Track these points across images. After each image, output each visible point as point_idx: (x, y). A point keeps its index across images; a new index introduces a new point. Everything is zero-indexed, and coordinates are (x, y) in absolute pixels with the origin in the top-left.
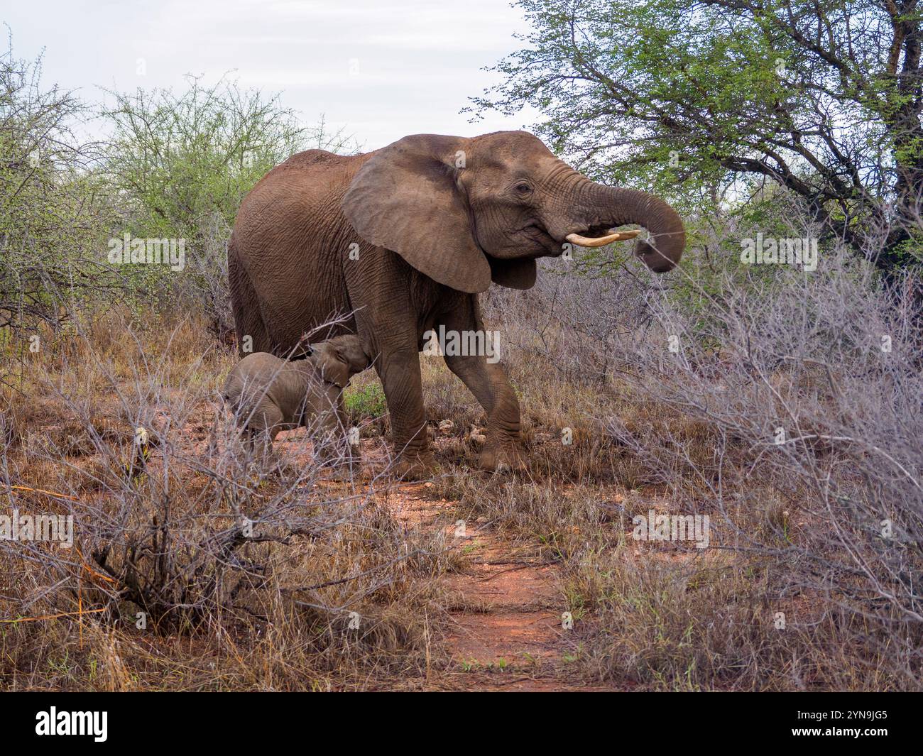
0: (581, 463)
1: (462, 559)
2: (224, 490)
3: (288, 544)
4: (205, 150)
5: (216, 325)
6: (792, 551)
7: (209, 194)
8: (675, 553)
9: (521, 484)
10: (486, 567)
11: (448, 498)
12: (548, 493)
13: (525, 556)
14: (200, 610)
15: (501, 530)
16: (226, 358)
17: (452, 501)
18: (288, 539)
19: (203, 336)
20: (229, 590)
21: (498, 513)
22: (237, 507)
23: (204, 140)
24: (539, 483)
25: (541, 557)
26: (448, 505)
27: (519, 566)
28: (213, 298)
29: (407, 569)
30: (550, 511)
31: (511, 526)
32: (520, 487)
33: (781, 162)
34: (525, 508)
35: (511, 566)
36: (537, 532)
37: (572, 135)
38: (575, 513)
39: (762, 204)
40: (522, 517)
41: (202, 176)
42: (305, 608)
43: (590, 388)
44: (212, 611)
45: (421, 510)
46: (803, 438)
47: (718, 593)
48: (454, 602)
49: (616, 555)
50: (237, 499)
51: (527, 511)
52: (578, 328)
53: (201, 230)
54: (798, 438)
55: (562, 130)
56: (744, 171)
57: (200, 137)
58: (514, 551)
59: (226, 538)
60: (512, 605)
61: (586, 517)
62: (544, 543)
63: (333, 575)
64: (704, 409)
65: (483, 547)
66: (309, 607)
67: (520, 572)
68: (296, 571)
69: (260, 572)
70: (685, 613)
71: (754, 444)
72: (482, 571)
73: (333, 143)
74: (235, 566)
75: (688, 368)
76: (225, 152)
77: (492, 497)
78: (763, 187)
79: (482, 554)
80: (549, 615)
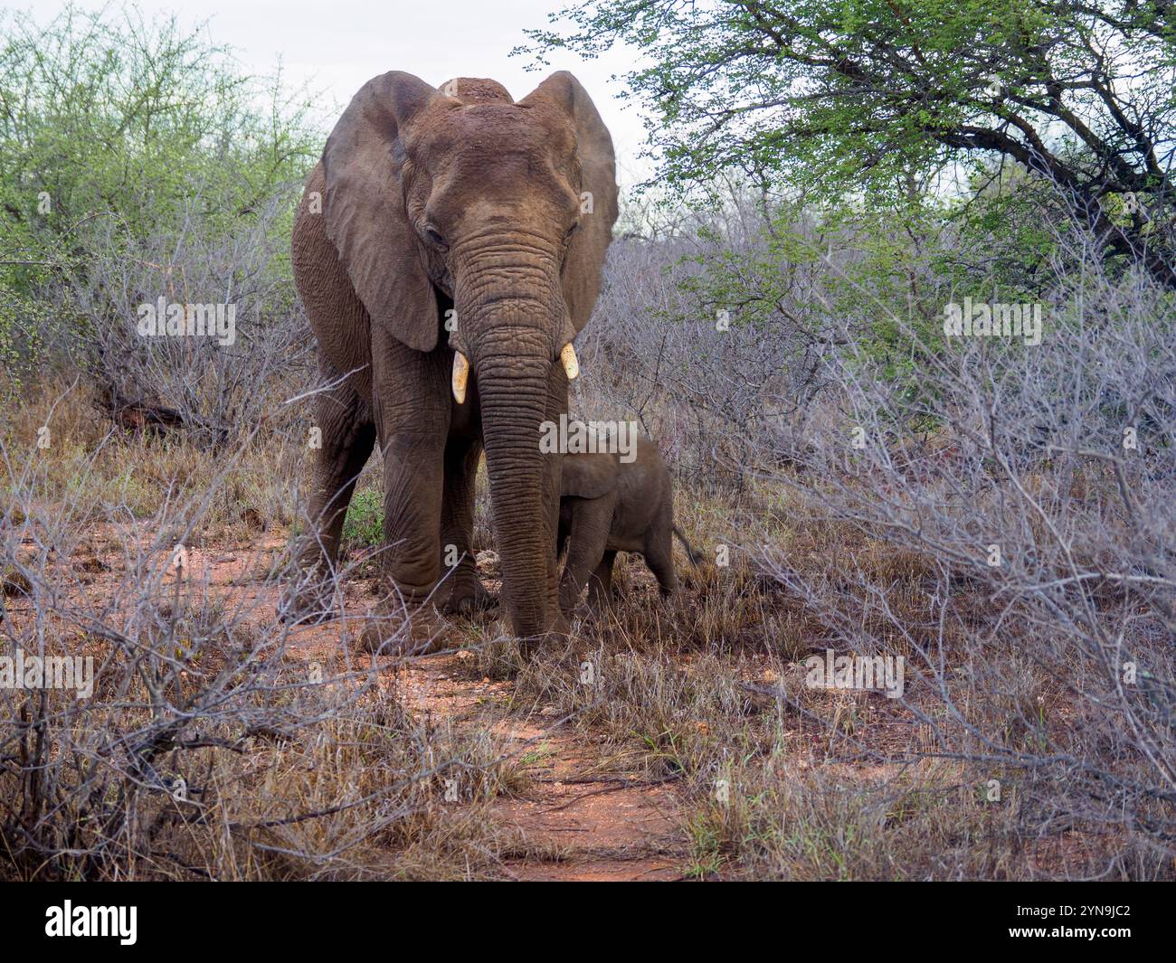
0: (707, 620)
1: (520, 774)
2: (137, 664)
3: (241, 752)
4: (87, 111)
5: (107, 396)
6: (1058, 761)
7: (93, 184)
8: (863, 764)
9: (613, 656)
10: (559, 788)
11: (495, 676)
12: (657, 669)
13: (621, 769)
14: (99, 859)
15: (581, 729)
16: (126, 451)
17: (499, 680)
18: (241, 744)
19: (87, 414)
20: (147, 824)
21: (576, 700)
22: (159, 692)
23: (84, 94)
24: (642, 652)
25: (646, 774)
26: (494, 687)
27: (612, 786)
28: (102, 352)
29: (433, 791)
30: (660, 698)
31: (598, 721)
32: (610, 658)
33: (1029, 132)
34: (621, 692)
35: (599, 787)
36: (641, 731)
37: (691, 90)
38: (701, 700)
39: (998, 201)
40: (615, 706)
41: (83, 154)
42: (270, 856)
43: (718, 499)
44: (119, 860)
45: (450, 695)
46: (1079, 578)
47: (935, 829)
48: (509, 844)
49: (769, 766)
50: (158, 678)
51: (624, 698)
52: (697, 402)
53: (82, 241)
54: (1072, 579)
55: (676, 82)
56: (969, 147)
57: (80, 89)
58: (604, 762)
59: (141, 740)
60: (602, 849)
61: (719, 706)
62: (651, 748)
63: (315, 801)
64: (916, 532)
65: (553, 755)
66: (276, 853)
67: (614, 796)
68: (251, 795)
69: (197, 796)
70: (885, 860)
71: (1000, 587)
72: (552, 795)
73: (296, 100)
74: (157, 787)
75: (889, 466)
76: (121, 116)
77: (565, 675)
78: (1000, 174)
79: (552, 766)
80: (663, 864)
